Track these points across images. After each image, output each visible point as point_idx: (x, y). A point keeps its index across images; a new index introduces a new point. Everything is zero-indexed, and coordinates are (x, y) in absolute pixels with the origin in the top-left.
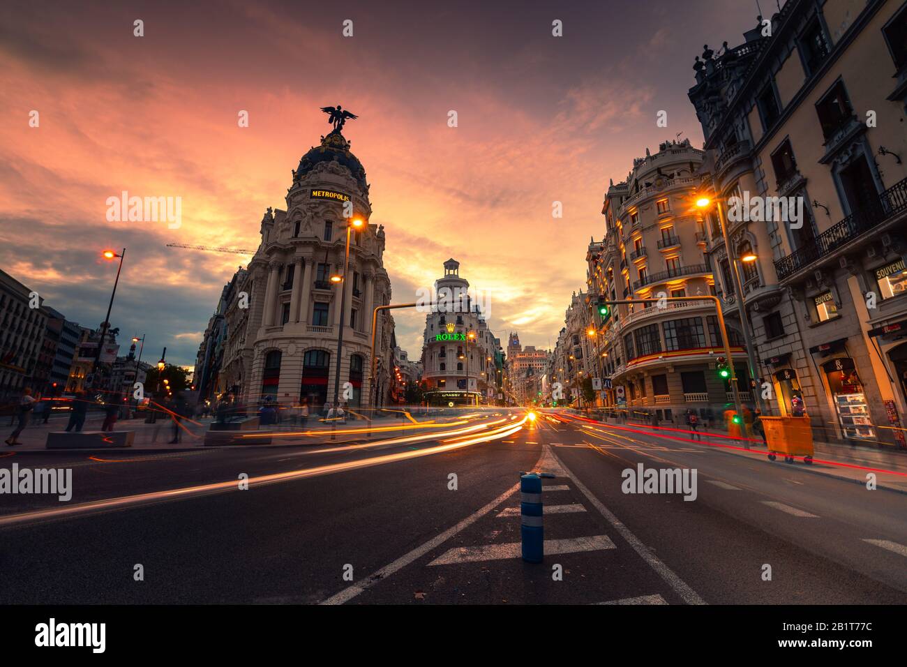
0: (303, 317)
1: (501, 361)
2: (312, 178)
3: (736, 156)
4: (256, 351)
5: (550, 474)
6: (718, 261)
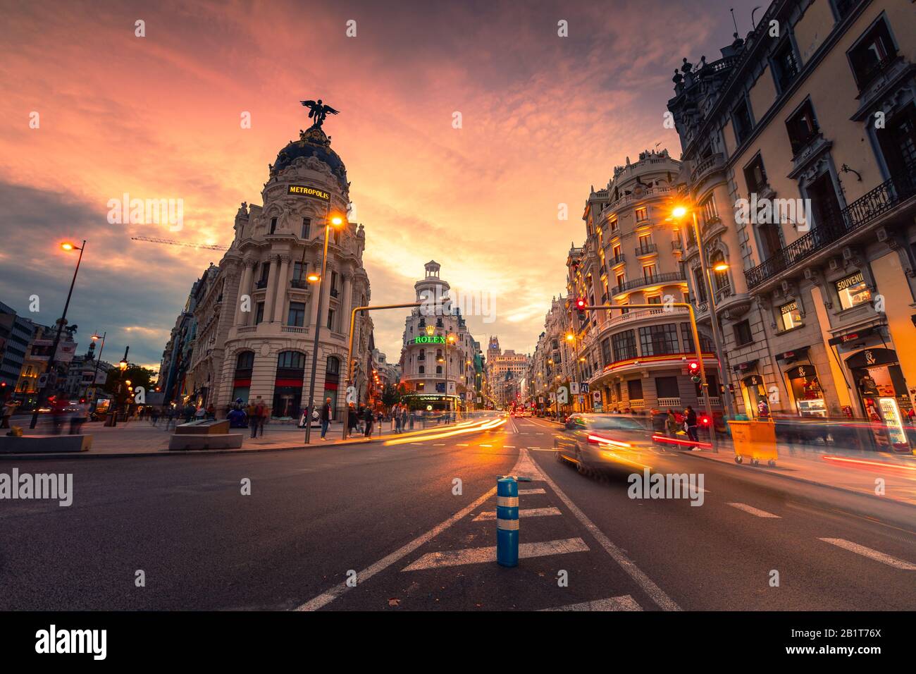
1: (480, 363)
2: (289, 173)
3: (711, 168)
4: (227, 351)
5: (526, 478)
6: (692, 269)
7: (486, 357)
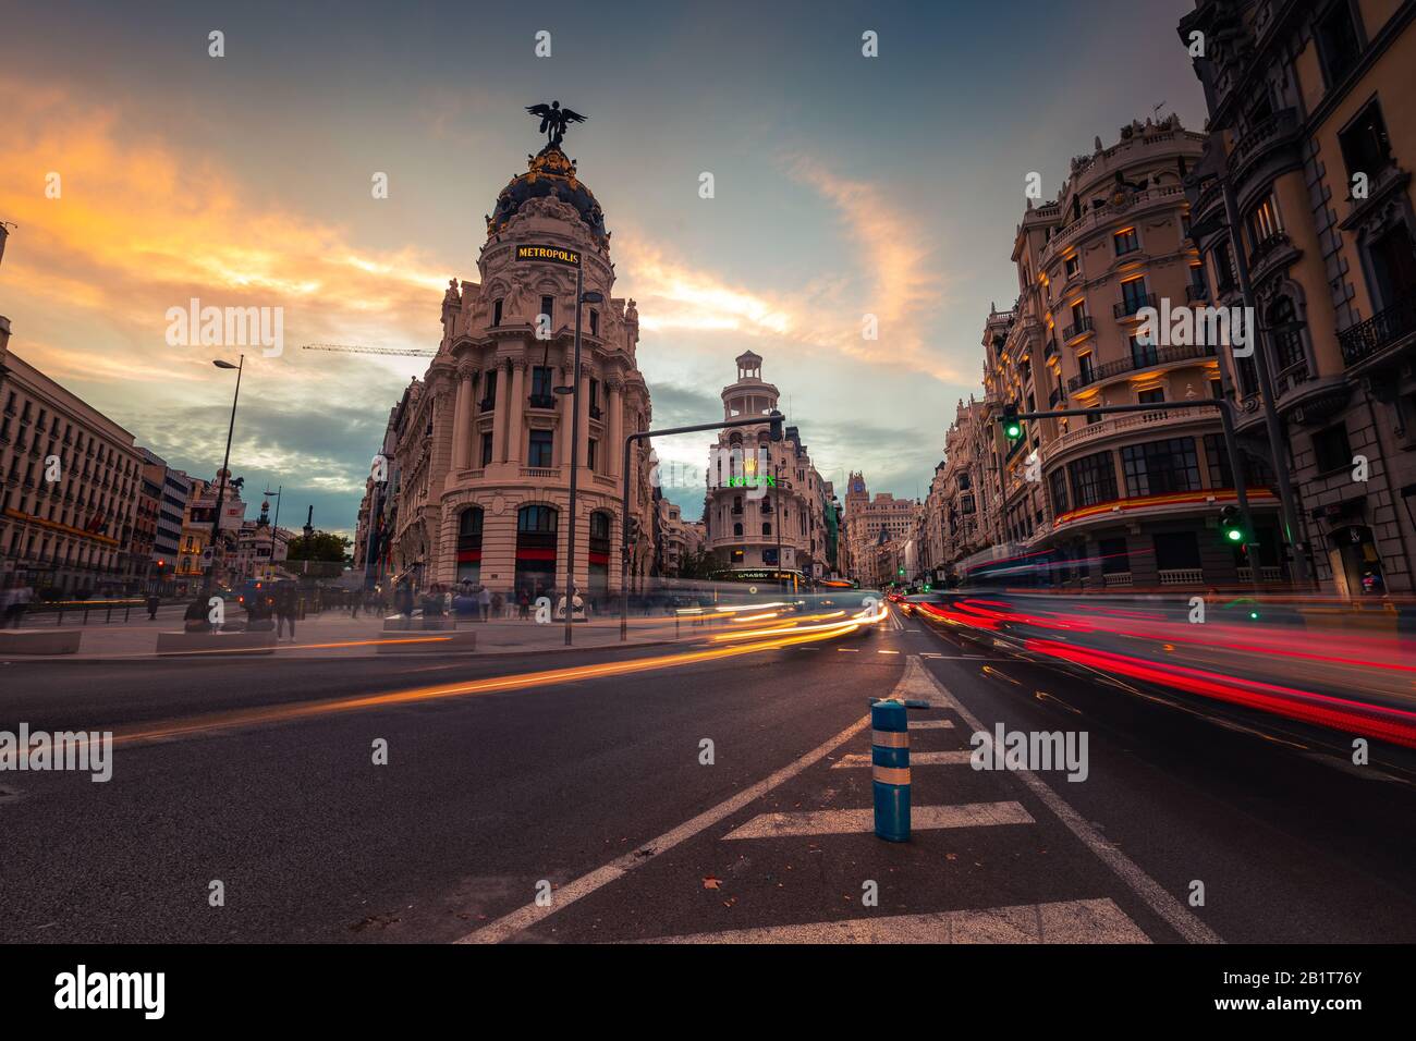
0: (514, 454)
1: (835, 519)
2: (517, 227)
3: (1268, 140)
4: (445, 509)
5: (921, 702)
7: (843, 505)
